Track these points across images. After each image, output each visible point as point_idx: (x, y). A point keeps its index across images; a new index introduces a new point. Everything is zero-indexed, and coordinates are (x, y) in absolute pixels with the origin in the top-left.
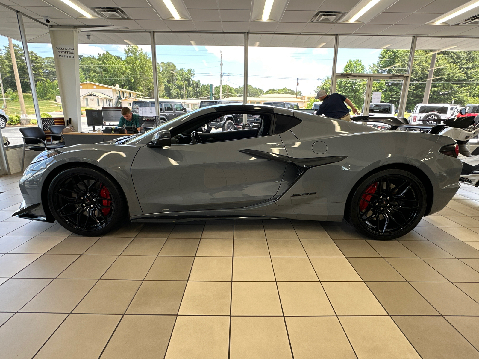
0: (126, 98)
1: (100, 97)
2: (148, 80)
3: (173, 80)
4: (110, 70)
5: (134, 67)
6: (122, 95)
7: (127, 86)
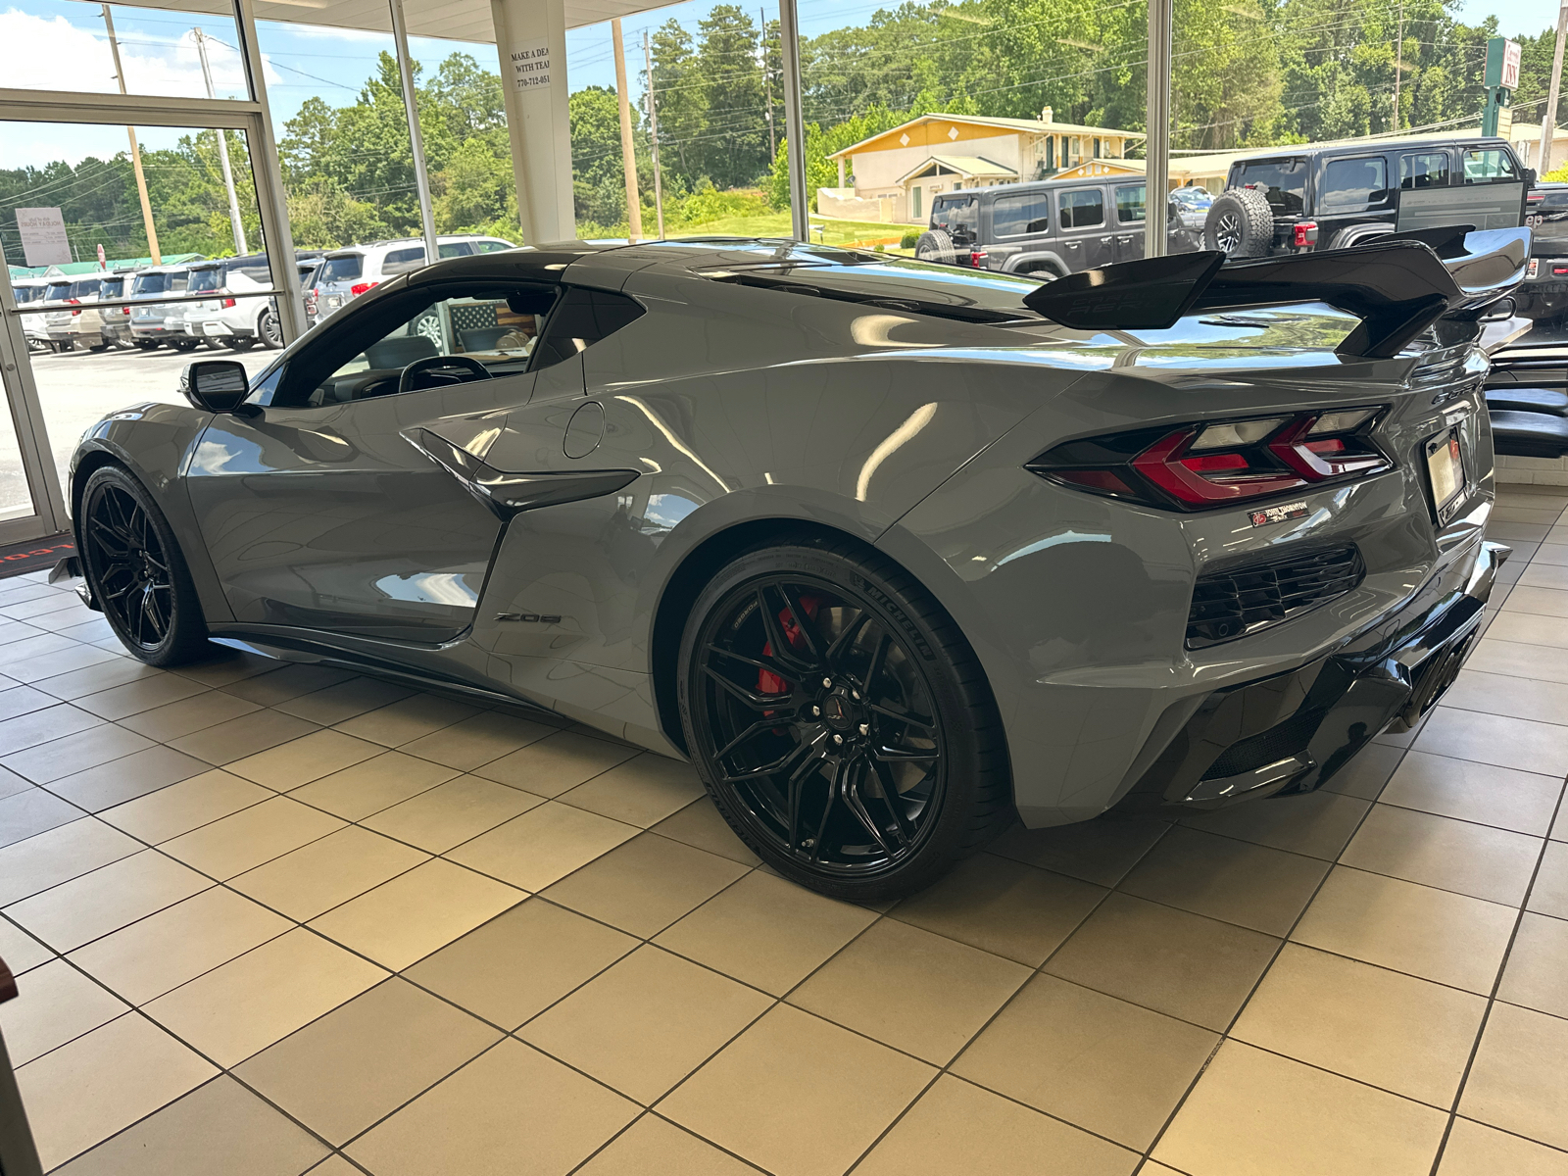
0: (1076, 164)
1: (966, 176)
2: (1201, 61)
3: (1336, 45)
4: (1032, 47)
5: (1138, 10)
6: (1060, 155)
7: (1100, 106)
